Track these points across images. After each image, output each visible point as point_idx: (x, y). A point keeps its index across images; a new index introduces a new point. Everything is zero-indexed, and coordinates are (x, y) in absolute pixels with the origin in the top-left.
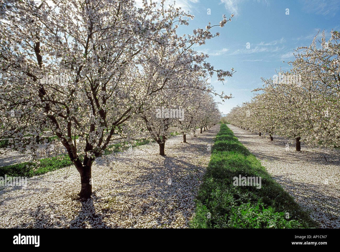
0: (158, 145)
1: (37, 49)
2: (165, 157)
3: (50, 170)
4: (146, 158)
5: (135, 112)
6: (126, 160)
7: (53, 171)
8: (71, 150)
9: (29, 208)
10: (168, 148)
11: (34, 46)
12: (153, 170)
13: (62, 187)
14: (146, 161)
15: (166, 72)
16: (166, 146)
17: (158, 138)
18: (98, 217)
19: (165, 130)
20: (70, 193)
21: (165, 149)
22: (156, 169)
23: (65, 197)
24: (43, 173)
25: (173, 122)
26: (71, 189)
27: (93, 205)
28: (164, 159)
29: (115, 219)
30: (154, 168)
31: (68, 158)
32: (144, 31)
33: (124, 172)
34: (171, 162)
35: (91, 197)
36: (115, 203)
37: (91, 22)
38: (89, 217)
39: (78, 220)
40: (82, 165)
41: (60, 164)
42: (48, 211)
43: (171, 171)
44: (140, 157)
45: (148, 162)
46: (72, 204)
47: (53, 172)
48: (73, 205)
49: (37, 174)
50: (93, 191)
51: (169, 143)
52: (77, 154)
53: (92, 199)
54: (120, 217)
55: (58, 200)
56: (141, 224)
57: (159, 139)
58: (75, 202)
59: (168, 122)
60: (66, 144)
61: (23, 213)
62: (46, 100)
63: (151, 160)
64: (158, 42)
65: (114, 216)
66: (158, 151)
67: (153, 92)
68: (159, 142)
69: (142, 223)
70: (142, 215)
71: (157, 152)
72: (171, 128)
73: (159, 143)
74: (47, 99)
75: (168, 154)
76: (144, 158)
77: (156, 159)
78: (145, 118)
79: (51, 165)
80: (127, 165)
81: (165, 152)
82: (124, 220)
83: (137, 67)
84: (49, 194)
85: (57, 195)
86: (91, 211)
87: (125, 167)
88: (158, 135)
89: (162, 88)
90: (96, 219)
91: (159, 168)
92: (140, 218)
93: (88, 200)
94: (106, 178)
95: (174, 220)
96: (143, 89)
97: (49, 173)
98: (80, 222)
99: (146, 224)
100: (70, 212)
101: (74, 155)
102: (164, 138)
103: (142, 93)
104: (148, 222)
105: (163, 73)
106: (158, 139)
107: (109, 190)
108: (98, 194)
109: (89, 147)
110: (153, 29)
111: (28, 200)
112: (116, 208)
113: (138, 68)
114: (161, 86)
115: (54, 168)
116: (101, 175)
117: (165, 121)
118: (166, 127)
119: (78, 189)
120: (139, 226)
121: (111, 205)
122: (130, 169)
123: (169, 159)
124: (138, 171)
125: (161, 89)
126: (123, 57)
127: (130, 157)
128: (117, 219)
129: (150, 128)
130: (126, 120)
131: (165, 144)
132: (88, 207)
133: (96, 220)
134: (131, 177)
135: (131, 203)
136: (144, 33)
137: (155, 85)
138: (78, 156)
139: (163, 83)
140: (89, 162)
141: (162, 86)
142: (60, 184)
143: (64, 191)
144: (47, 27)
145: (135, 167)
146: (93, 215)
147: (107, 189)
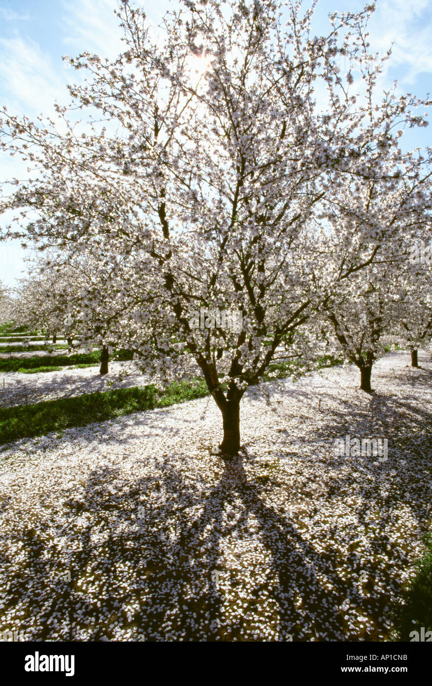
0: (359, 369)
1: (162, 212)
2: (371, 395)
3: (177, 401)
4: (334, 392)
5: (317, 309)
6: (298, 394)
7: (181, 403)
8: (210, 372)
9: (153, 456)
10: (379, 377)
11: (158, 207)
12: (347, 418)
13: (194, 431)
14: (333, 398)
15: (381, 234)
16: (374, 371)
17: (357, 356)
18: (251, 490)
19: (373, 341)
20: (207, 443)
21: (372, 379)
22: (354, 415)
23: (199, 448)
24: (167, 405)
25: (389, 325)
26: (207, 437)
27: (243, 469)
28: (371, 397)
29: (278, 499)
30: (350, 414)
31: (205, 385)
32: (337, 161)
33: (294, 417)
34: (385, 405)
35: (238, 455)
36: (279, 470)
37: (243, 158)
38: (237, 486)
39: (221, 489)
40: (225, 399)
41: (191, 392)
42: (178, 465)
43: (386, 425)
44: (322, 391)
45: (338, 401)
46: (211, 461)
47: (181, 405)
48: (212, 464)
49: (160, 406)
50: (242, 444)
51: (382, 366)
52: (220, 380)
53: (241, 457)
54: (289, 496)
55: (190, 451)
56: (326, 517)
57: (361, 358)
58: (214, 458)
59: (379, 326)
60: (202, 362)
61: (146, 463)
62: (177, 294)
63: (343, 399)
64: (362, 175)
65: (278, 494)
66: (358, 382)
67: (351, 270)
68: (360, 363)
69: (327, 515)
70: (326, 501)
71: (355, 384)
72: (384, 338)
73: (359, 366)
74: (178, 292)
75: (379, 388)
76: (330, 392)
77: (354, 397)
78: (333, 318)
79: (178, 393)
80: (300, 404)
81: (372, 384)
82: (295, 504)
83: (320, 224)
84: (177, 439)
85: (188, 443)
86: (240, 477)
87: (295, 408)
88: (359, 351)
89: (370, 261)
90: (248, 492)
91: (361, 415)
92: (323, 506)
93: (235, 458)
94: (263, 425)
95: (390, 524)
96: (331, 266)
97: (175, 406)
98: (223, 492)
99: (335, 519)
100: (209, 474)
101: (213, 382)
102: (371, 358)
103: (329, 272)
104: (340, 516)
105: (374, 235)
106: (357, 359)
107: (267, 446)
108: (250, 451)
109: (235, 370)
110: (355, 155)
111: (151, 445)
112: (281, 479)
113: (322, 226)
114: (367, 259)
115: (182, 398)
116: (253, 418)
117: (372, 323)
118: (375, 336)
119: (218, 438)
120: (322, 520)
121: (272, 472)
122: (304, 411)
123: (379, 400)
124: (319, 417)
125: (367, 264)
126: (295, 207)
127: (304, 390)
128: (282, 499)
129: (343, 337)
130: (299, 323)
131: (373, 367)
132: (234, 470)
133: (247, 494)
134: (306, 427)
135: (307, 476)
136: (336, 166)
137: (356, 258)
138: (219, 384)
139: (371, 252)
140: (236, 395)
141: (370, 258)
142: (191, 425)
143: (198, 439)
144: (177, 177)
145: (314, 408)
146: (243, 484)
147: (264, 445)
